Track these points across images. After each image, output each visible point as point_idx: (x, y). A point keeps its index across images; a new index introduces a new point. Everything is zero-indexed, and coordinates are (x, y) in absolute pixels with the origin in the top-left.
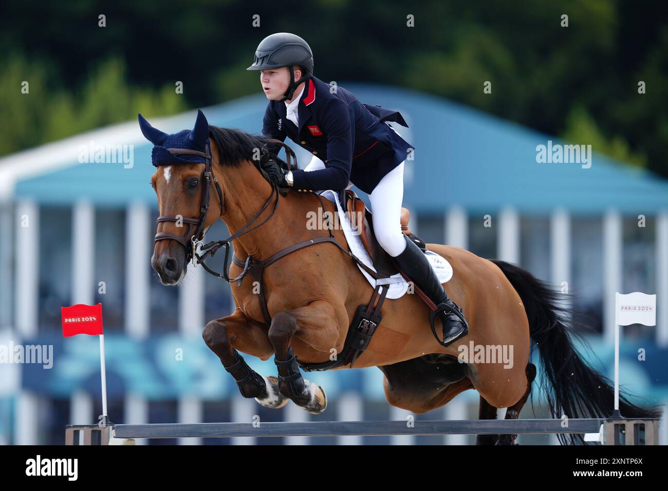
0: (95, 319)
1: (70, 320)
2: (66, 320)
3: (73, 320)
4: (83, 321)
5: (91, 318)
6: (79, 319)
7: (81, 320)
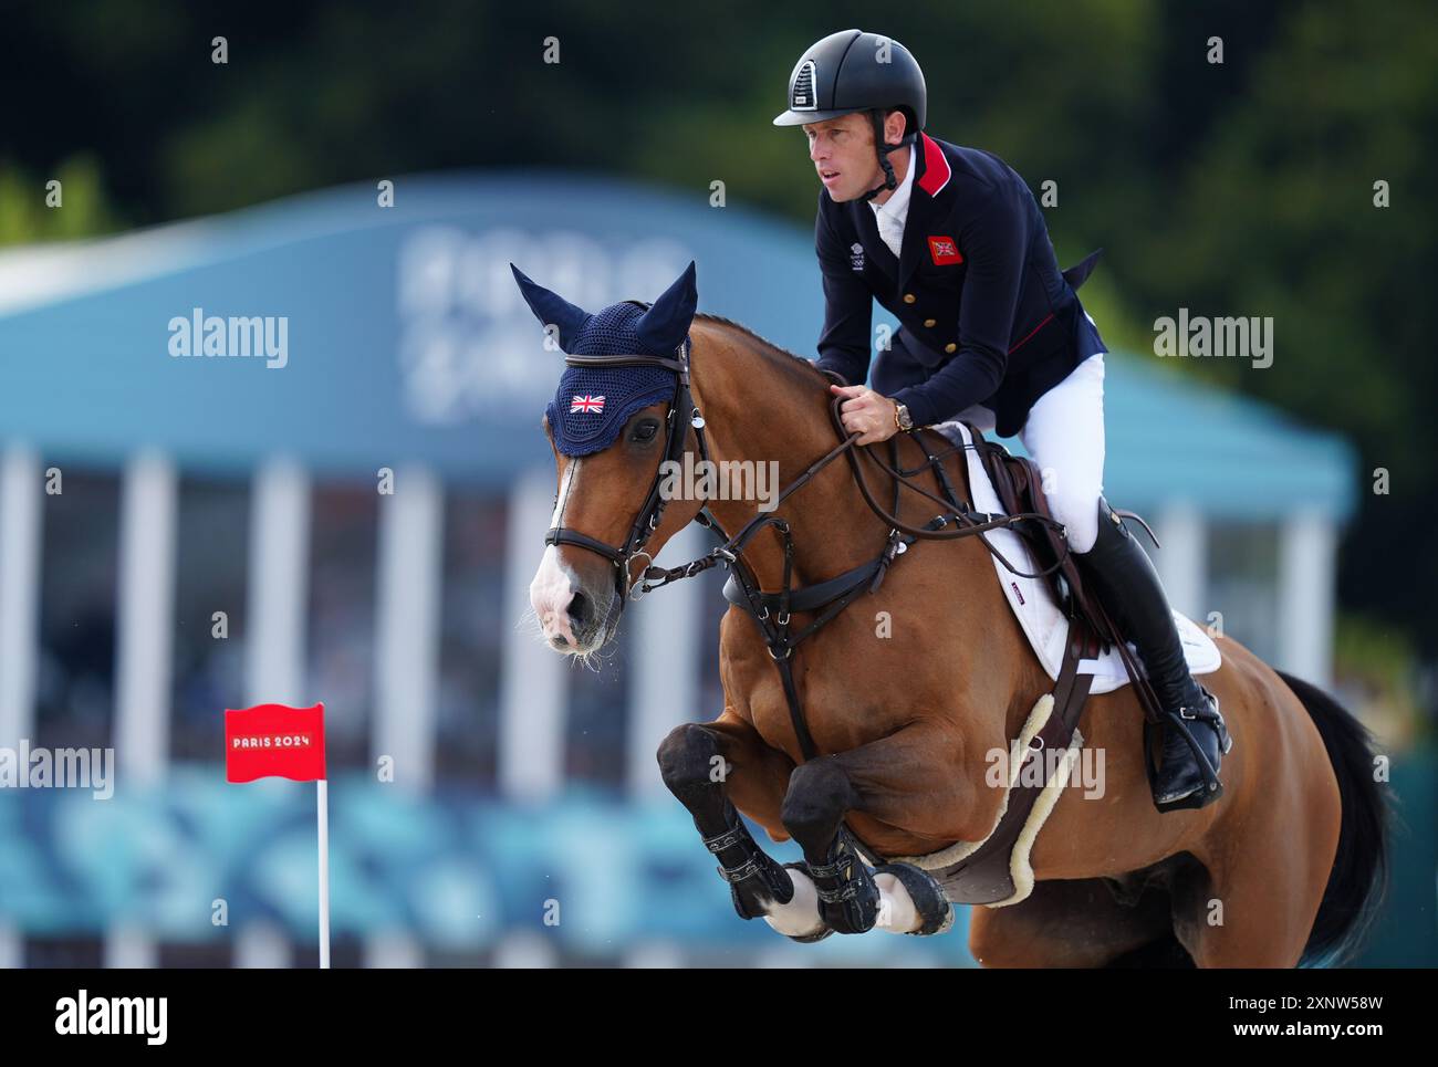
0: (306, 741)
1: (245, 743)
2: (236, 742)
3: (254, 742)
4: (278, 744)
5: (297, 739)
6: (267, 740)
7: (273, 742)
